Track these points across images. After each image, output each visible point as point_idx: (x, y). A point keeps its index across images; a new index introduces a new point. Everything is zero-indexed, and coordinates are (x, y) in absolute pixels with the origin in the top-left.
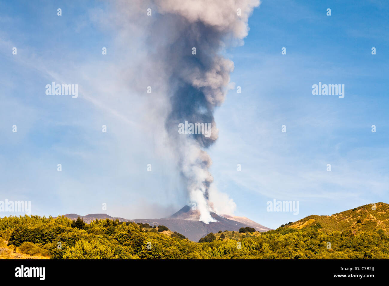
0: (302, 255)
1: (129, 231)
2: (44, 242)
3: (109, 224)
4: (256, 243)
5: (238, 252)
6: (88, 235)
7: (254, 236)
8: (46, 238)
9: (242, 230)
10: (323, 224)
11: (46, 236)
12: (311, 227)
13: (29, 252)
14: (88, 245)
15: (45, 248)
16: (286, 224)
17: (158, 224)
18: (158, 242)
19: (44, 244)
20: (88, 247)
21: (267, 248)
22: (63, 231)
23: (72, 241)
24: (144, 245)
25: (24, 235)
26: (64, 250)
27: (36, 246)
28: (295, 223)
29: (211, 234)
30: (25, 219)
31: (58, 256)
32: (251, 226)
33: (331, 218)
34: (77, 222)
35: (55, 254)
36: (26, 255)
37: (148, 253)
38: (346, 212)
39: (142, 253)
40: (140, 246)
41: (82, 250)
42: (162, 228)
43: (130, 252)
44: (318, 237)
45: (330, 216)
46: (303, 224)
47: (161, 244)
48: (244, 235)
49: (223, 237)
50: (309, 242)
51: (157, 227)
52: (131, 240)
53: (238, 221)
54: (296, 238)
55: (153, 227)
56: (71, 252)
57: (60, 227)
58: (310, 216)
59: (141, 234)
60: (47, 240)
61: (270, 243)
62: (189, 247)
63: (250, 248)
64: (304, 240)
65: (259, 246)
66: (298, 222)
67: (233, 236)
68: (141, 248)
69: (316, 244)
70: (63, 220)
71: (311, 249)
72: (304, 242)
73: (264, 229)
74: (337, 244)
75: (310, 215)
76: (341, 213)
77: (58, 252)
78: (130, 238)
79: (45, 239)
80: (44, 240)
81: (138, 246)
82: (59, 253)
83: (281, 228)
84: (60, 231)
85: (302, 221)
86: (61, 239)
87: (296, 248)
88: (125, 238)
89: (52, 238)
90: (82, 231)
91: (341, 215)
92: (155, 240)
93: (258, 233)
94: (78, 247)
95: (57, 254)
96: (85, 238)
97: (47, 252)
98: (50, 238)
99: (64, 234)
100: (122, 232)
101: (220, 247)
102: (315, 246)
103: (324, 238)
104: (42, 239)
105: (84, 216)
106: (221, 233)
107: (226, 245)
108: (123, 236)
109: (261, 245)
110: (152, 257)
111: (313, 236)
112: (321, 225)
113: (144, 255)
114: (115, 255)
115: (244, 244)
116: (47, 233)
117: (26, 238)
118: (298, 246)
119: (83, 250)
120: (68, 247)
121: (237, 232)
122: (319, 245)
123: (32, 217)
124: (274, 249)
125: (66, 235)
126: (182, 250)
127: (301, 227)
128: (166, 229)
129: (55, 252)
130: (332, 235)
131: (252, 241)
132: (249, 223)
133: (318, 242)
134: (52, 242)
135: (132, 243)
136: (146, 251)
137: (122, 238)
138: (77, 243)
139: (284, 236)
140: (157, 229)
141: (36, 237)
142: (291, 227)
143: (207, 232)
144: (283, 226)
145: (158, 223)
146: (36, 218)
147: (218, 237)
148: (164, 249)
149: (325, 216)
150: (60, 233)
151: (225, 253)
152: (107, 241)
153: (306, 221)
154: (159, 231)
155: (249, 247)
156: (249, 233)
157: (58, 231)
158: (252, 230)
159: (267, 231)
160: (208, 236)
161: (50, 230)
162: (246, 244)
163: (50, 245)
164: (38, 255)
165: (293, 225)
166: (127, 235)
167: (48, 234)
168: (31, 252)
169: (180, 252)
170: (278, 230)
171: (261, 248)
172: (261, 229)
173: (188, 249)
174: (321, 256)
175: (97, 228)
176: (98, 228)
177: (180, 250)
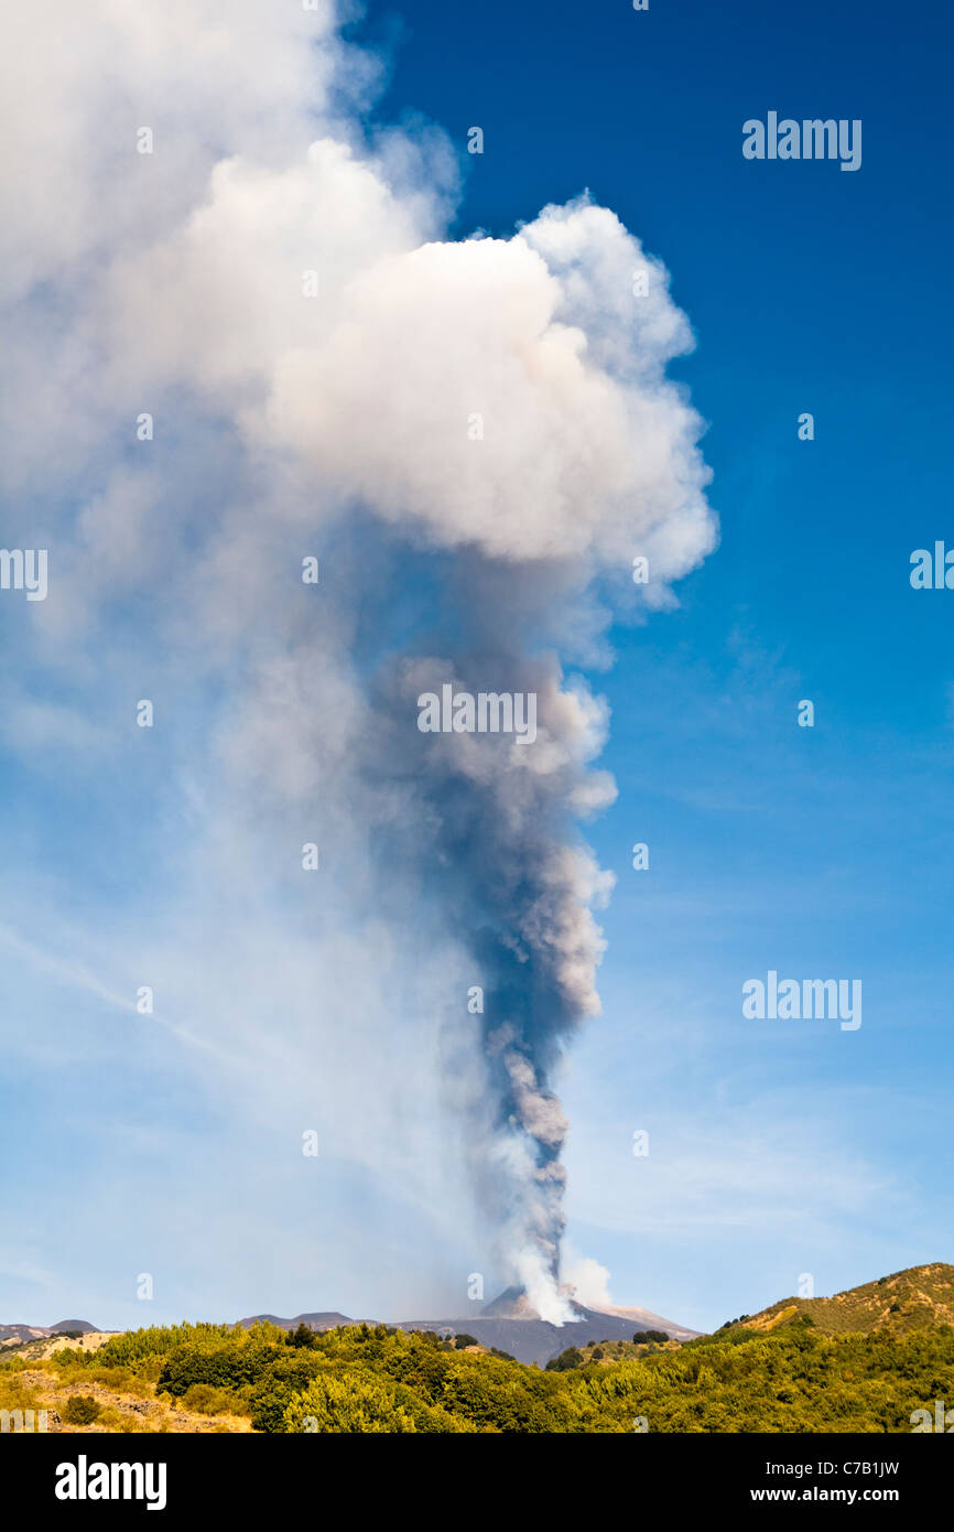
0: (794, 1391)
1: (413, 1351)
2: (237, 1384)
3: (366, 1336)
4: (684, 1367)
5: (650, 1390)
6: (331, 1364)
7: (667, 1350)
8: (239, 1373)
9: (639, 1339)
10: (816, 1317)
11: (240, 1369)
12: (791, 1324)
13: (206, 1408)
14: (338, 1387)
15: (240, 1397)
16: (736, 1321)
17: (452, 1331)
18: (479, 1373)
19: (235, 1388)
20: (337, 1391)
21: (709, 1377)
22: (277, 1355)
23: (301, 1379)
24: (448, 1381)
25: (192, 1369)
26: (284, 1401)
27: (220, 1395)
28: (755, 1318)
29: (572, 1350)
30: (185, 1332)
31: (271, 1413)
32: (657, 1327)
33: (832, 1302)
34: (298, 1333)
35: (265, 1409)
36: (198, 1414)
37: (458, 1399)
38: (864, 1287)
39: (445, 1399)
40: (439, 1384)
41: (325, 1400)
42: (465, 1341)
43: (423, 1399)
44: (817, 1348)
45: (831, 1297)
46: (773, 1318)
47: (486, 1377)
48: (645, 1350)
49: (598, 1355)
50: (798, 1359)
51: (453, 1337)
52: (419, 1370)
53: (627, 1317)
54: (767, 1350)
55: (444, 1338)
56: (301, 1404)
57: (270, 1348)
58: (787, 1300)
59: (440, 1357)
60: (243, 1379)
61: (713, 1365)
62: (546, 1383)
63: (671, 1379)
64: (786, 1356)
65: (691, 1373)
66: (761, 1314)
67: (620, 1352)
68: (443, 1390)
69: (815, 1365)
70: (266, 1331)
71: (803, 1375)
72: (788, 1359)
73: (684, 1334)
74: (861, 1360)
75: (787, 1297)
76: (854, 1290)
77: (270, 1405)
78: (416, 1366)
79: (238, 1377)
80: (236, 1379)
81: (435, 1384)
82: (271, 1408)
83: (727, 1330)
84: (270, 1355)
85: (771, 1311)
86: (274, 1374)
87: (770, 1376)
88: (404, 1368)
89: (253, 1374)
90: (317, 1354)
91: (853, 1294)
92: (472, 1368)
93: (675, 1342)
94: (317, 1391)
95: (268, 1410)
96: (328, 1370)
97: (244, 1407)
98: (249, 1372)
99: (280, 1364)
100: (397, 1354)
101: (606, 1379)
102: (813, 1370)
103: (830, 1350)
104: (230, 1376)
105: (292, 1318)
106: (595, 1347)
107: (618, 1374)
108: (400, 1361)
109: (696, 1372)
110: (467, 1408)
111: (806, 1346)
112: (812, 1318)
113: (450, 1406)
114: (395, 1408)
115: (659, 1370)
116: (241, 1362)
117: (195, 1375)
118: (774, 1370)
119: (328, 1398)
120: (294, 1393)
121: (628, 1342)
122: (821, 1367)
123: (198, 1327)
124: (724, 1380)
125: (285, 1365)
126: (531, 1390)
127: (769, 1325)
128: (474, 1343)
129: (263, 1405)
130: (846, 1341)
131: (675, 1361)
132: (651, 1322)
133: (817, 1359)
134: (253, 1384)
135: (421, 1378)
136: (454, 1395)
137: (399, 1366)
138: (311, 1382)
139: (740, 1348)
140: (453, 1342)
141: (216, 1373)
142: (746, 1326)
143: (562, 1346)
144: (728, 1325)
145: (451, 1329)
146: (207, 1327)
147: (588, 1356)
148: (492, 1388)
149: (820, 1299)
150: (271, 1360)
151: (618, 1393)
152: (373, 1374)
153: (778, 1311)
154: (457, 1347)
155: (669, 1376)
156: (656, 1344)
157: (265, 1355)
158: (661, 1337)
159: (693, 1337)
160: (566, 1353)
161: (248, 1355)
162: (663, 1370)
163: (249, 1389)
164: (225, 1414)
165: (752, 1322)
166: (409, 1359)
167: (243, 1364)
168: (210, 1407)
169: (529, 1395)
170: (720, 1335)
171: (696, 1377)
172: (679, 1334)
173: (544, 1388)
174: (836, 1391)
175: (342, 1346)
176: (344, 1346)
177: (529, 1390)
